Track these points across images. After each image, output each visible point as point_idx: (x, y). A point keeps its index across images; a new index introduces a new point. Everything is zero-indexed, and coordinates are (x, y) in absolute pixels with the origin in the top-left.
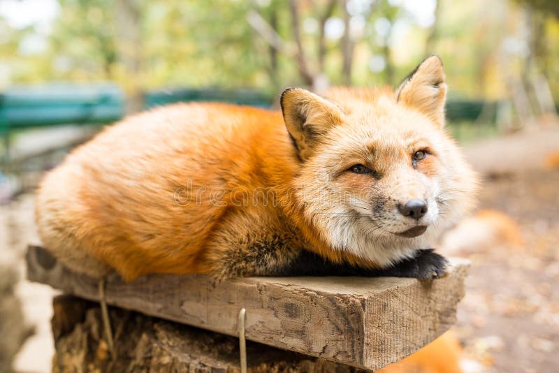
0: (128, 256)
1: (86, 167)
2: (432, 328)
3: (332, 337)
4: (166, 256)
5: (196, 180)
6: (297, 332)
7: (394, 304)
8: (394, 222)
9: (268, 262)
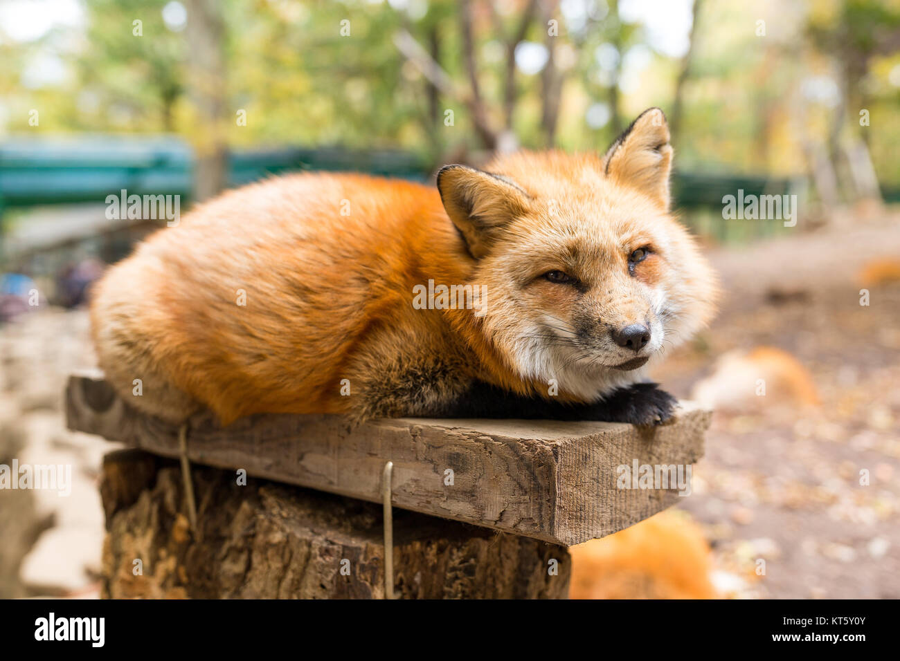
0: (224, 386)
1: (167, 260)
2: (653, 495)
3: (512, 499)
4: (282, 387)
5: (326, 280)
6: (464, 493)
7: (599, 455)
8: (606, 353)
9: (426, 397)
